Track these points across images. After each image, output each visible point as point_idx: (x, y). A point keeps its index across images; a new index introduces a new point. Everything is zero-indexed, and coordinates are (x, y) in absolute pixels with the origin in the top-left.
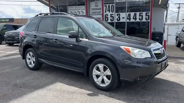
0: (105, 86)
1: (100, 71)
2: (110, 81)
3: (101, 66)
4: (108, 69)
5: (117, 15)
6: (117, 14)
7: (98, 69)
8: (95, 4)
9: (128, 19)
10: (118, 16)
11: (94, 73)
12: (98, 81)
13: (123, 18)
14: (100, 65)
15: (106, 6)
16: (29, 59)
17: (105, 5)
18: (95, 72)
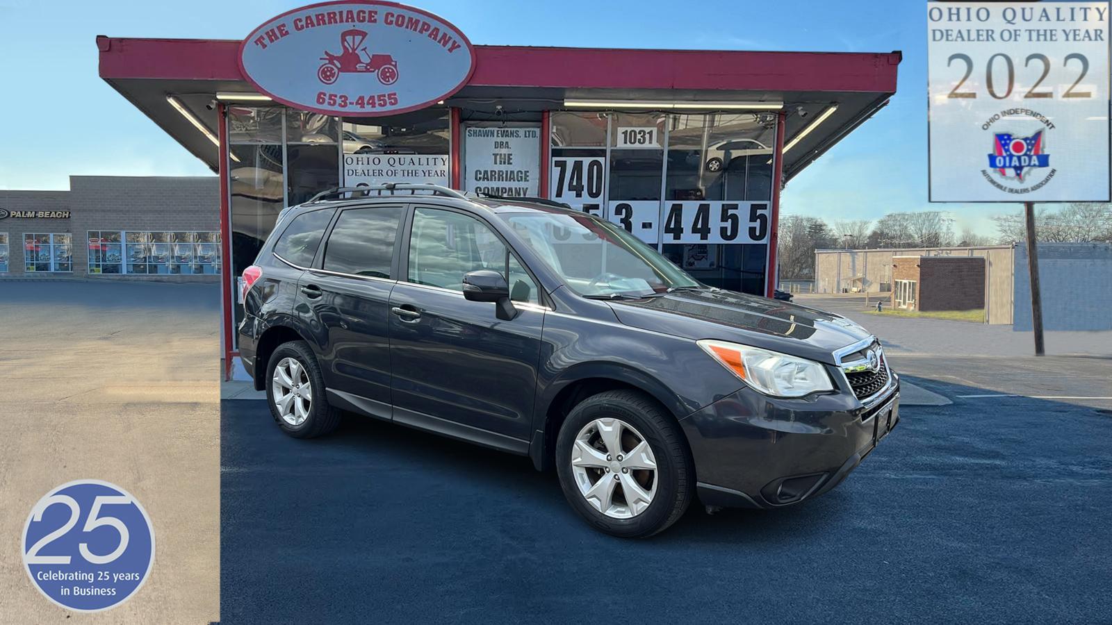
0: (628, 515)
1: (603, 449)
2: (649, 497)
3: (609, 428)
4: (644, 443)
5: (618, 212)
6: (614, 204)
7: (595, 440)
8: (497, 151)
9: (668, 230)
10: (623, 216)
11: (579, 459)
12: (595, 495)
13: (646, 225)
14: (606, 424)
15: (562, 165)
16: (286, 391)
17: (555, 159)
18: (583, 454)
